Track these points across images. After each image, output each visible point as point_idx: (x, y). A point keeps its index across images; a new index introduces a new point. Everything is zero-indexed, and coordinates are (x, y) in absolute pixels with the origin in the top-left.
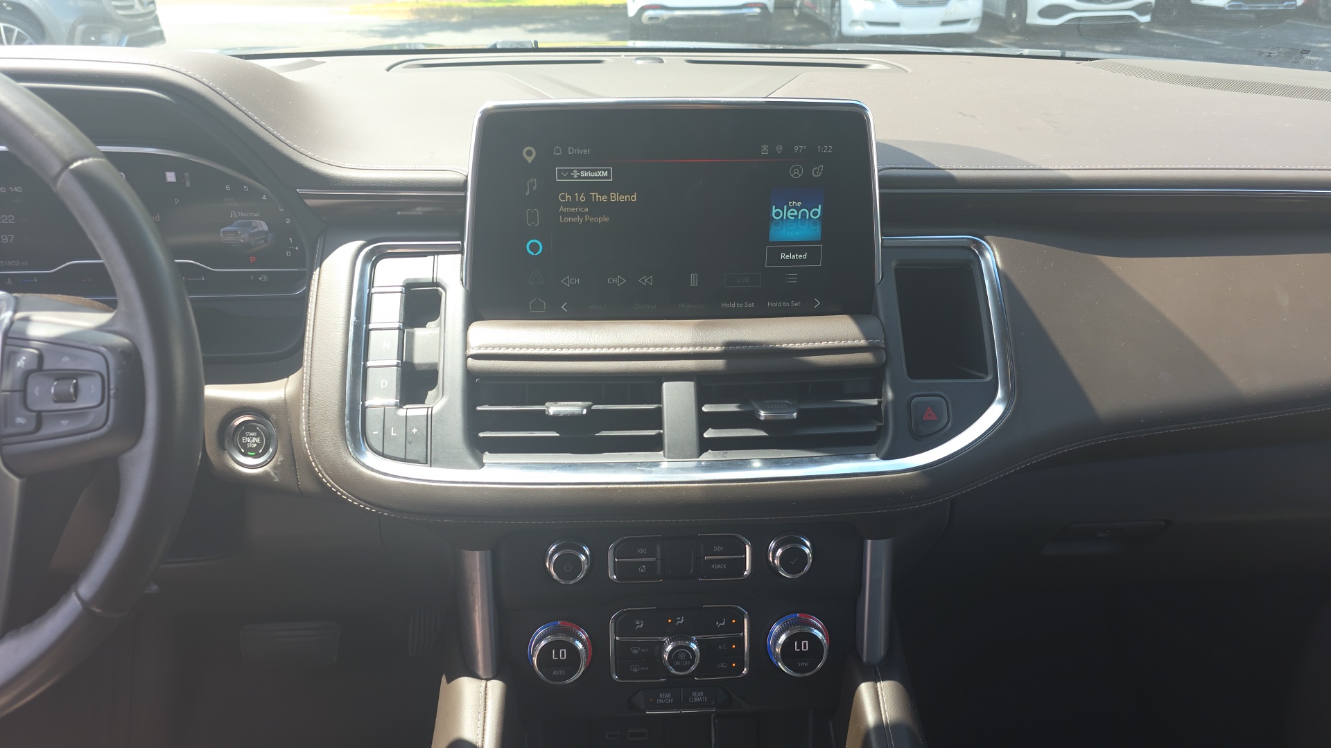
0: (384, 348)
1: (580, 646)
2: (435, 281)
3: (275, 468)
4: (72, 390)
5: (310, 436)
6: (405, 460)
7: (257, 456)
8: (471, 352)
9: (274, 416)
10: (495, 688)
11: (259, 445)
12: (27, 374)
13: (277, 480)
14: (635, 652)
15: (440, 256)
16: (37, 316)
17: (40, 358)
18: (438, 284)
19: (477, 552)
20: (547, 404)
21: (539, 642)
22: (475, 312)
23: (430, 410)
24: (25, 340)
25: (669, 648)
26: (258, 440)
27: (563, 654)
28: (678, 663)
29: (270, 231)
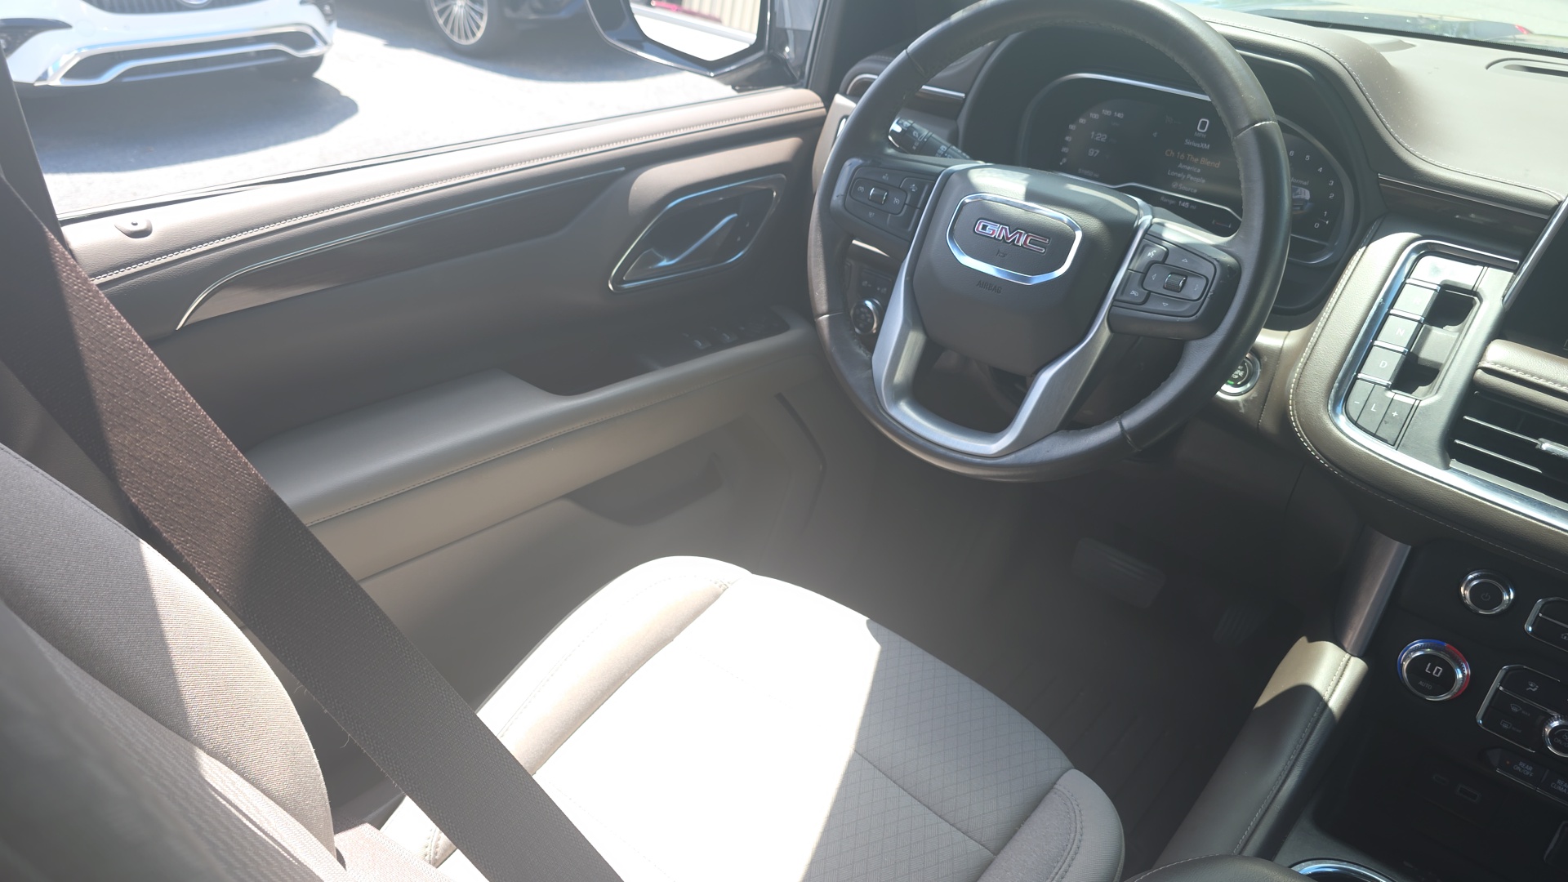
0: (1397, 334)
1: (1460, 676)
2: (1475, 290)
3: (1246, 401)
4: (1181, 284)
5: (1298, 384)
6: (1374, 435)
7: (1236, 386)
8: (1484, 364)
9: (1266, 359)
10: (1356, 667)
11: (1240, 378)
12: (1152, 263)
13: (1243, 411)
14: (1515, 709)
15: (1490, 269)
16: (1169, 224)
17: (1167, 254)
18: (1476, 294)
19: (1397, 545)
20: (1541, 439)
21: (1416, 649)
22: (1504, 329)
23: (1418, 402)
24: (1159, 239)
25: (1556, 724)
26: (1241, 374)
27: (1438, 671)
28: (1559, 741)
29: (1311, 200)
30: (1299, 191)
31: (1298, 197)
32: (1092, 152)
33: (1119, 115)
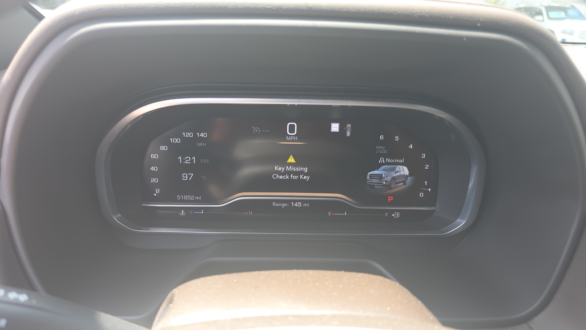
29: (410, 175)
30: (397, 169)
31: (398, 174)
32: (185, 177)
33: (202, 135)
